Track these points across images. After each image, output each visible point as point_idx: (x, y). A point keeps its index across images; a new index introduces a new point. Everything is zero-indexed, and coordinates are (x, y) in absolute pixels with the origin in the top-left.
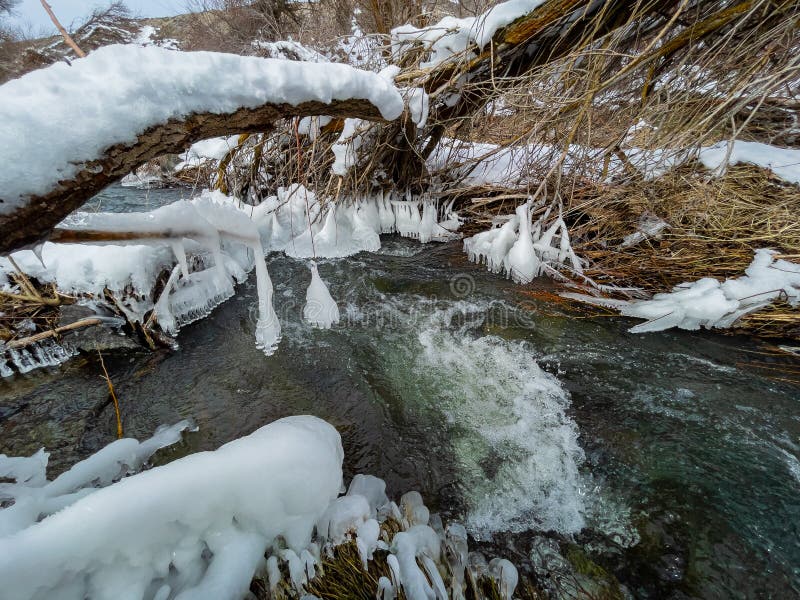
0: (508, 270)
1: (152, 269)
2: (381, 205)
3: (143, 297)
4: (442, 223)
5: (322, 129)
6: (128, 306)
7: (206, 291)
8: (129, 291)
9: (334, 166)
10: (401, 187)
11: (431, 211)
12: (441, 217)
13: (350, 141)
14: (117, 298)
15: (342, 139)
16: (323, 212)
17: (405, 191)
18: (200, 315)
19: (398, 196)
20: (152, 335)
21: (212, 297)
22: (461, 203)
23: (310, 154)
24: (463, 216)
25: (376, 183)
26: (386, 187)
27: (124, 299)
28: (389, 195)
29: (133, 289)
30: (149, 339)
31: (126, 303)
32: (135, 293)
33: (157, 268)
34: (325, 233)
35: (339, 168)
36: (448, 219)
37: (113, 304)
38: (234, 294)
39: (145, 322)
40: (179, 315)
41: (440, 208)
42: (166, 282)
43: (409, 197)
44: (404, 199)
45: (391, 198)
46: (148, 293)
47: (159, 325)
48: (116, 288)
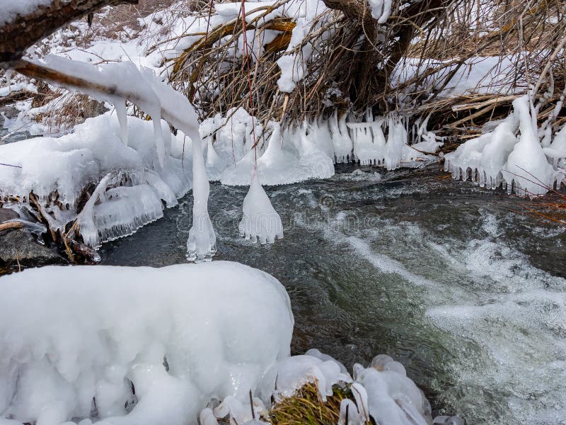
0: (509, 183)
1: (79, 178)
2: (335, 128)
3: (67, 205)
4: (414, 146)
5: (266, 47)
6: (51, 213)
7: (133, 208)
8: (54, 199)
9: (279, 82)
10: (360, 106)
11: (399, 132)
12: (412, 139)
13: (299, 50)
14: (42, 204)
15: (290, 49)
16: (266, 135)
17: (365, 109)
18: (125, 233)
19: (357, 116)
20: (72, 246)
21: (138, 215)
22: (438, 121)
23: (252, 76)
24: (442, 135)
25: (328, 103)
26: (341, 108)
27: (47, 206)
28: (345, 116)
29: (58, 197)
30: (69, 251)
31: (50, 210)
32: (60, 200)
33: (84, 179)
34: (268, 157)
35: (286, 83)
36: (422, 140)
37: (37, 210)
38: (162, 216)
39: (67, 231)
40: (102, 229)
41: (410, 127)
42: (91, 194)
43: (370, 118)
44: (364, 120)
45: (347, 120)
46: (72, 202)
47: (81, 237)
48: (42, 193)
